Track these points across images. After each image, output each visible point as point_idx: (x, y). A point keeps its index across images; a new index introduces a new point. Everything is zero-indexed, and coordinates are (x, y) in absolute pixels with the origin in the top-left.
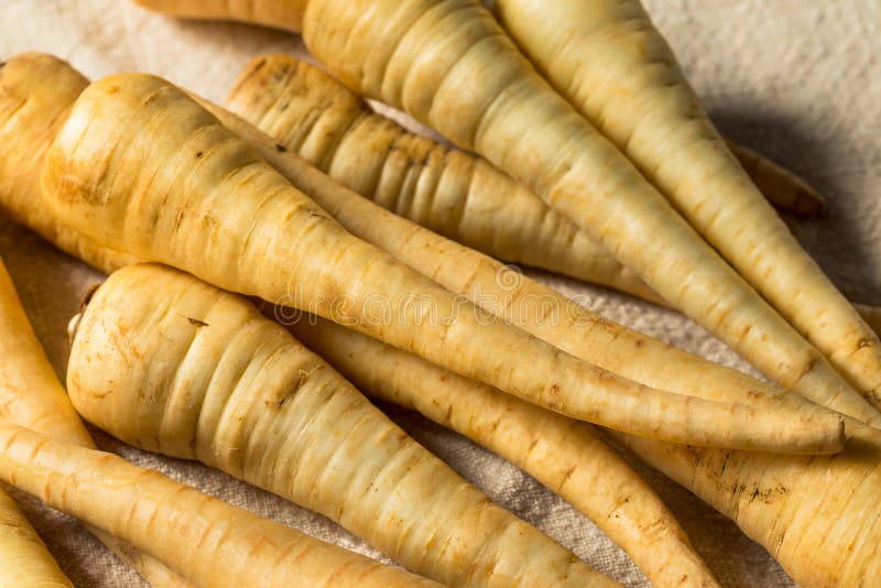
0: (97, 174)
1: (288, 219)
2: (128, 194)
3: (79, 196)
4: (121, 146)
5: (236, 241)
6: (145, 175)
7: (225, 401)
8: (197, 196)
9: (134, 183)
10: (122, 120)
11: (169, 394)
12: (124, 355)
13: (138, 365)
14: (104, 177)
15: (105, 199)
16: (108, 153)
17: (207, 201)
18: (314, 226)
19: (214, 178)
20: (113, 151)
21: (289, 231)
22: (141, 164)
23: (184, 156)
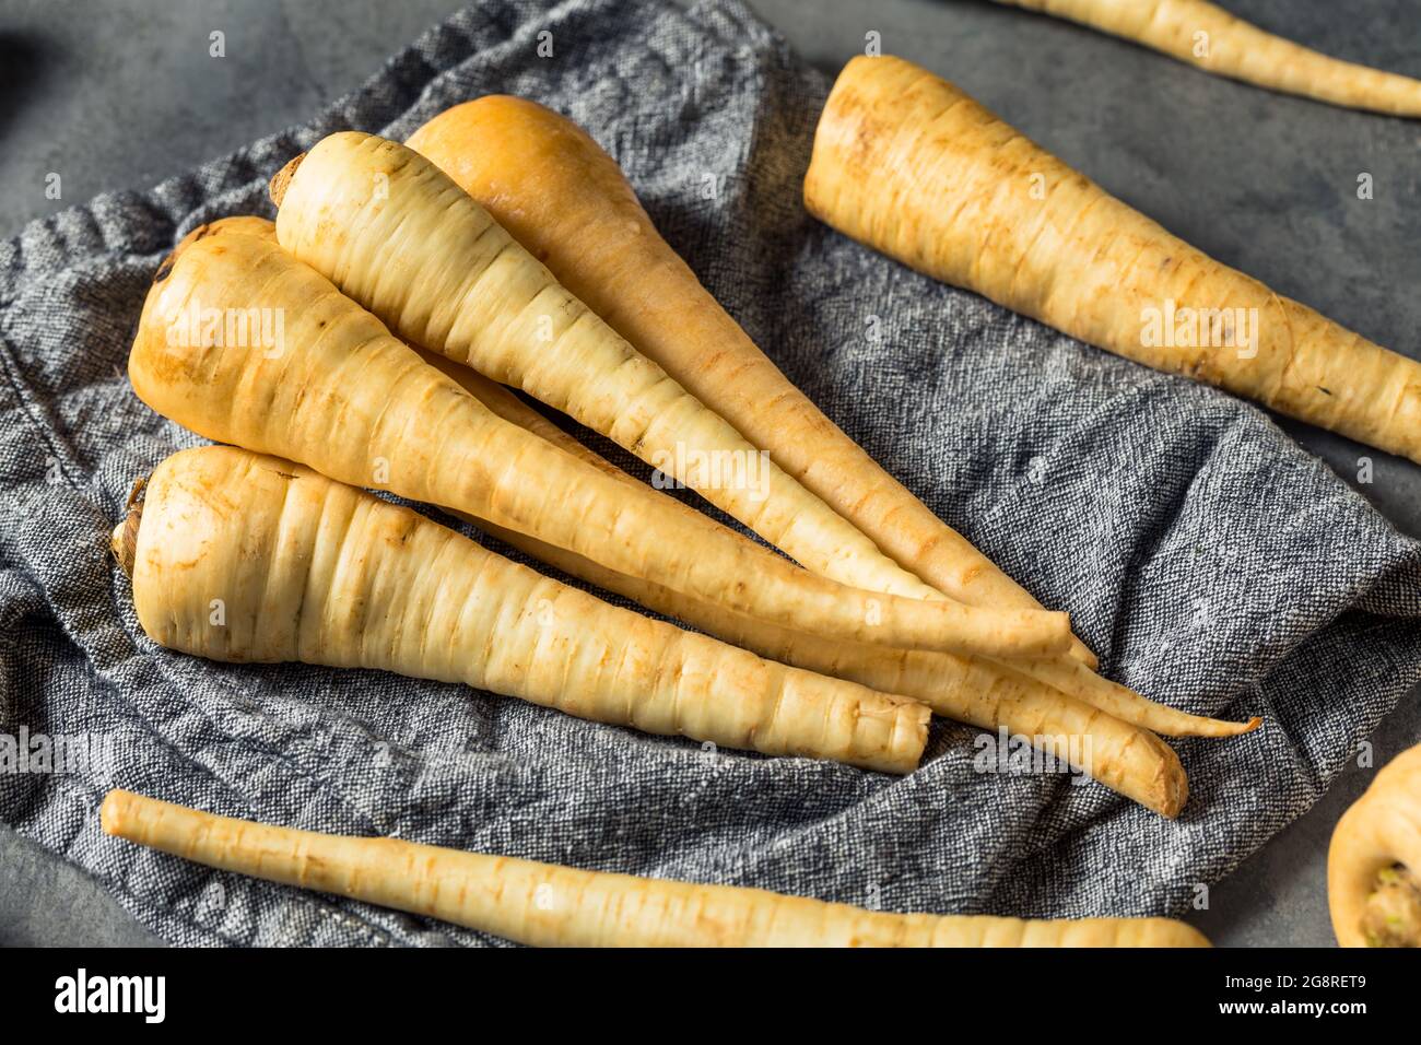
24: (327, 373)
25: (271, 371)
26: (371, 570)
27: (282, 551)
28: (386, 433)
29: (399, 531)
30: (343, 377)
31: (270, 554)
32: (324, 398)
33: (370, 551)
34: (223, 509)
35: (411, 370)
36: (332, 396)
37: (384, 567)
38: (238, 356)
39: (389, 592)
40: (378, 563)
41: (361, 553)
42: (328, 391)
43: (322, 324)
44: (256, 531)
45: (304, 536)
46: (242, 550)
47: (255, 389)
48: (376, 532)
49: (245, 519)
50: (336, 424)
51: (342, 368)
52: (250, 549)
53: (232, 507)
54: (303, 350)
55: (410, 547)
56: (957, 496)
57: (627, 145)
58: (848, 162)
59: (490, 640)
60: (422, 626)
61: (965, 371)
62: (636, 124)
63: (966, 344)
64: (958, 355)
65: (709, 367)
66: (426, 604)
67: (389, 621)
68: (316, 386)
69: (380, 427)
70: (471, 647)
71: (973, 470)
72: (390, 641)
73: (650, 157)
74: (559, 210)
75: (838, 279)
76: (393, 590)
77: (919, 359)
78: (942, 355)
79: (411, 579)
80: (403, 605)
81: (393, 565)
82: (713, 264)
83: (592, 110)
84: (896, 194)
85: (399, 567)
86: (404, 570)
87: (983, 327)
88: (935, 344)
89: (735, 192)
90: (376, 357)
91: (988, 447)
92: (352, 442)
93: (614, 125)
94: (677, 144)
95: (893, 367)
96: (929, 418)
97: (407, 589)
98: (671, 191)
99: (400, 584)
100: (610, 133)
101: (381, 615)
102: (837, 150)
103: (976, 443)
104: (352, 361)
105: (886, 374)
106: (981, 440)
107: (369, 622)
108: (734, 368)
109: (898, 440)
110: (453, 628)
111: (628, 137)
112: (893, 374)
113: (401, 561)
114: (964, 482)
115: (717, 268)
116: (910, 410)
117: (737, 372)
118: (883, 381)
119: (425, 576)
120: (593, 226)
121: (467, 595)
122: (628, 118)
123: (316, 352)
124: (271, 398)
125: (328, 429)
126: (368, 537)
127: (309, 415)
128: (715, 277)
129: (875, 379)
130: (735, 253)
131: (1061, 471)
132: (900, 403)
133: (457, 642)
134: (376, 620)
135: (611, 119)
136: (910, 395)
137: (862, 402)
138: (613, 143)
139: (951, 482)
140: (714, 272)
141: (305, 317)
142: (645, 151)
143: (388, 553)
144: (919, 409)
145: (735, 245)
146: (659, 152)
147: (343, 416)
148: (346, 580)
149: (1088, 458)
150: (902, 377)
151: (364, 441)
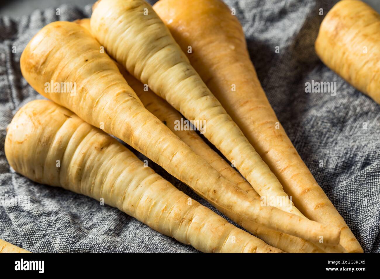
0: (42, 61)
1: (117, 95)
2: (53, 72)
3: (33, 70)
4: (54, 51)
5: (93, 100)
6: (62, 64)
7: (77, 146)
8: (81, 78)
9: (56, 68)
10: (57, 40)
11: (52, 142)
12: (34, 123)
13: (40, 128)
14: (44, 63)
15: (43, 73)
16: (48, 52)
17: (85, 81)
18: (128, 100)
19: (90, 72)
20: (50, 52)
21: (116, 100)
22: (60, 60)
23: (80, 60)
24: (83, 79)
25: (63, 75)
26: (86, 158)
27: (55, 144)
28: (99, 106)
29: (101, 145)
30: (88, 81)
31: (50, 144)
32: (80, 88)
33: (87, 150)
34: (36, 124)
35: (116, 84)
36: (83, 88)
37: (91, 157)
38: (53, 67)
39: (91, 167)
40: (89, 156)
41: (84, 151)
42: (82, 86)
43: (87, 61)
44: (46, 135)
45: (64, 140)
46: (40, 140)
48: (92, 144)
49: (43, 129)
50: (83, 99)
51: (89, 78)
52: (43, 141)
53: (40, 124)
54: (76, 69)
55: (103, 152)
59: (125, 193)
60: (102, 183)
65: (242, 105)
66: (104, 175)
67: (90, 179)
68: (78, 83)
70: (118, 195)
72: (90, 187)
76: (93, 167)
79: (100, 164)
80: (96, 174)
81: (95, 158)
85: (97, 158)
86: (98, 160)
90: (103, 77)
92: (87, 107)
97: (98, 167)
99: (96, 165)
101: (87, 176)
104: (94, 76)
107: (83, 178)
110: (112, 186)
113: (98, 156)
119: (106, 164)
121: (120, 175)
123: (81, 71)
125: (80, 101)
126: (88, 145)
133: (113, 192)
141: (81, 56)
143: (94, 152)
147: (85, 97)
151: (91, 107)
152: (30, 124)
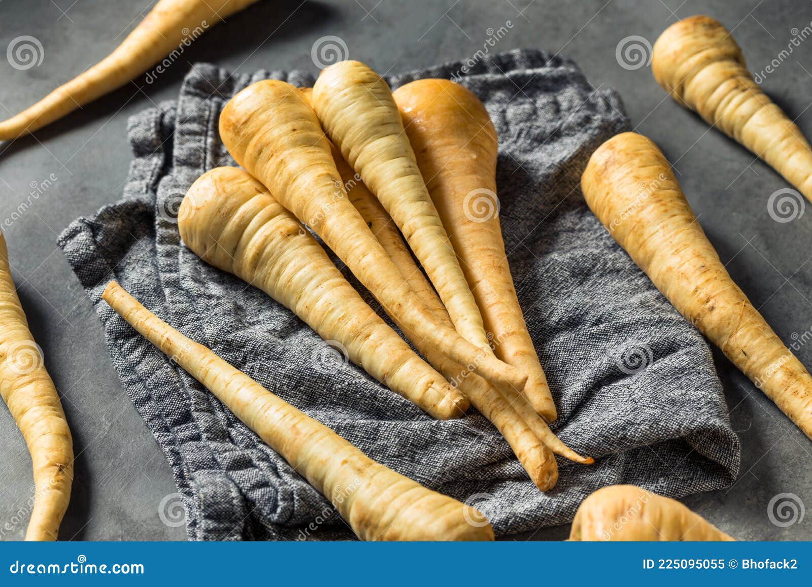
24: (285, 150)
25: (264, 140)
26: (268, 241)
27: (235, 219)
28: (296, 183)
29: (288, 231)
30: (290, 154)
31: (230, 217)
32: (279, 160)
33: (272, 233)
34: (220, 190)
35: (321, 164)
36: (282, 160)
37: (274, 243)
38: (254, 129)
39: (270, 254)
40: (272, 240)
41: (267, 233)
42: (281, 157)
43: (294, 130)
44: (228, 205)
45: (248, 216)
46: (219, 211)
47: (255, 145)
48: (279, 227)
49: (227, 199)
50: (279, 172)
51: (292, 150)
52: (222, 211)
53: (224, 191)
54: (280, 136)
55: (289, 240)
56: (554, 329)
57: (523, 135)
58: (597, 173)
59: (302, 291)
60: (278, 274)
61: (600, 284)
62: (530, 128)
63: (609, 273)
64: (602, 275)
65: (465, 223)
66: (284, 266)
67: (267, 267)
68: (278, 154)
69: (294, 180)
70: (294, 292)
71: (569, 322)
72: (265, 276)
73: (530, 144)
74: (441, 134)
75: (578, 227)
76: (273, 254)
77: (582, 270)
78: (595, 273)
79: (283, 253)
80: (274, 263)
81: (277, 244)
82: (522, 196)
83: (515, 115)
84: (608, 194)
85: (280, 245)
86: (281, 248)
87: (622, 269)
88: (594, 267)
89: (552, 171)
90: (309, 152)
91: (582, 315)
92: (282, 183)
93: (522, 125)
94: (545, 144)
95: (567, 267)
96: (568, 294)
97: (279, 256)
98: (527, 161)
99: (276, 253)
100: (518, 128)
101: (264, 264)
102: (595, 165)
103: (578, 311)
104: (298, 150)
105: (561, 268)
106: (581, 311)
107: (259, 264)
108: (475, 229)
109: (547, 297)
110: (289, 281)
111: (524, 132)
112: (565, 270)
113: (282, 242)
114: (561, 325)
115: (522, 198)
116: (562, 288)
117: (476, 230)
118: (559, 271)
119: (289, 253)
120: (453, 147)
121: (301, 269)
122: (528, 124)
123: (285, 140)
124: (260, 152)
125: (276, 174)
126: (274, 228)
127: (271, 165)
128: (519, 201)
129: (555, 269)
130: (536, 196)
131: (600, 335)
132: (560, 283)
133: (289, 287)
134: (262, 264)
135: (521, 121)
136: (568, 282)
137: (542, 275)
138: (517, 132)
139: (555, 322)
140: (520, 199)
141: (289, 123)
142: (529, 141)
143: (278, 237)
144: (567, 289)
145: (537, 192)
146: (535, 144)
147: (282, 170)
148: (255, 242)
149: (616, 335)
150: (568, 273)
151: (286, 184)
152: (214, 189)
